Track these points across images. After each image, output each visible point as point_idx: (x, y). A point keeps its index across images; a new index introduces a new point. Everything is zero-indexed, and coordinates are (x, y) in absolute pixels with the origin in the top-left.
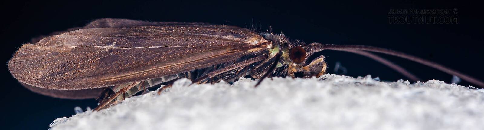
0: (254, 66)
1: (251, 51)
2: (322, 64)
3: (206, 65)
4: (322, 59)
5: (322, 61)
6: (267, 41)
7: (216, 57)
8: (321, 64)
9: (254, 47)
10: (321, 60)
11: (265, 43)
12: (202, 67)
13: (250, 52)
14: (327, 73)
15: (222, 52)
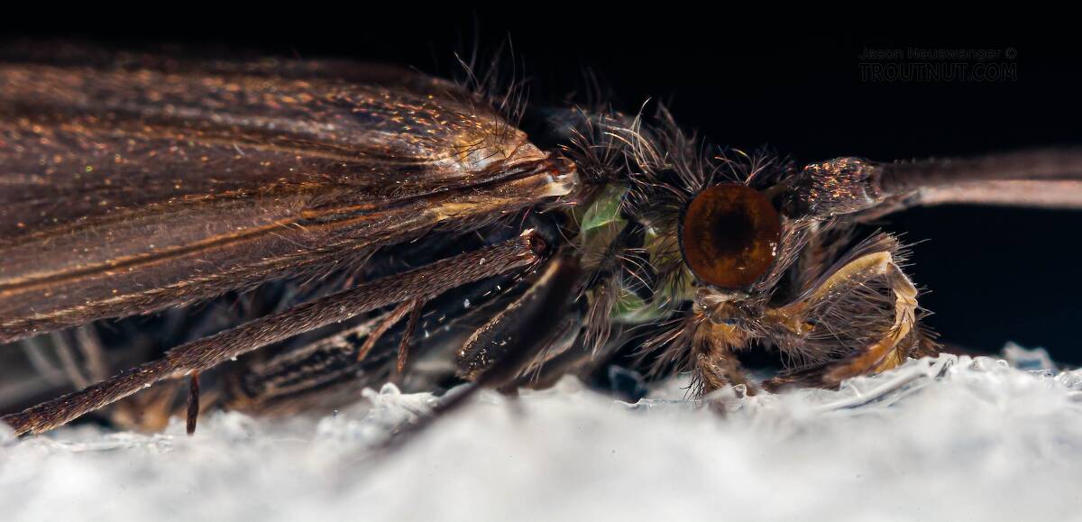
0: (467, 304)
1: (443, 211)
2: (885, 291)
3: (159, 298)
4: (884, 259)
5: (883, 269)
6: (542, 155)
7: (231, 245)
8: (883, 288)
9: (458, 188)
10: (877, 262)
11: (529, 168)
12: (133, 304)
13: (433, 222)
14: (923, 351)
15: (271, 217)
